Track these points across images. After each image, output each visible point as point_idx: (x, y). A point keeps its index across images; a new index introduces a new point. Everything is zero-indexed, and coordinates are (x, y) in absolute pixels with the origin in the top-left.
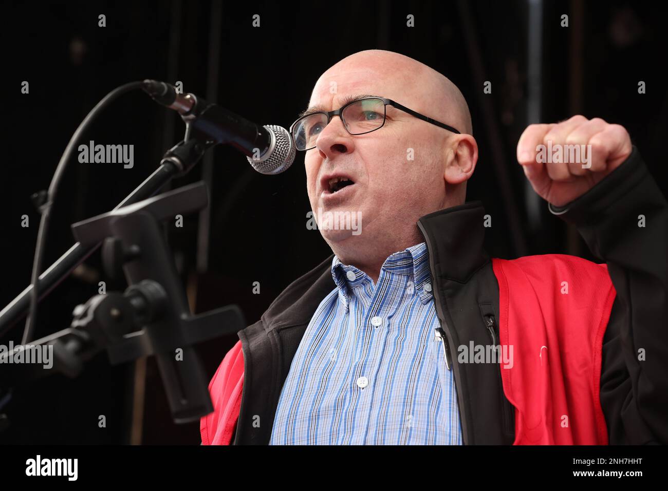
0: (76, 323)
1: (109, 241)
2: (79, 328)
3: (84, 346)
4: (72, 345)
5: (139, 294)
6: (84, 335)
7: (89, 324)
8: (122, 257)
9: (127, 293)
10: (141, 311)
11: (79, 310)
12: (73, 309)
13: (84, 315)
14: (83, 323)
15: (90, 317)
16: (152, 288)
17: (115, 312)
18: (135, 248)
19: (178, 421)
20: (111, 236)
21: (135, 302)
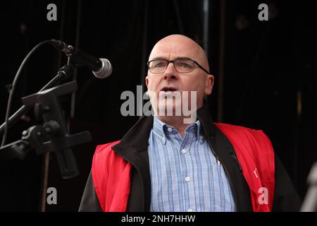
0: (23, 138)
1: (37, 105)
2: (24, 140)
3: (27, 147)
4: (21, 147)
5: (49, 126)
6: (27, 143)
7: (28, 138)
8: (42, 111)
9: (44, 126)
10: (49, 133)
11: (24, 132)
12: (22, 132)
13: (27, 134)
14: (26, 137)
15: (29, 136)
16: (54, 124)
17: (39, 133)
18: (47, 108)
19: (64, 178)
20: (38, 102)
21: (47, 129)
